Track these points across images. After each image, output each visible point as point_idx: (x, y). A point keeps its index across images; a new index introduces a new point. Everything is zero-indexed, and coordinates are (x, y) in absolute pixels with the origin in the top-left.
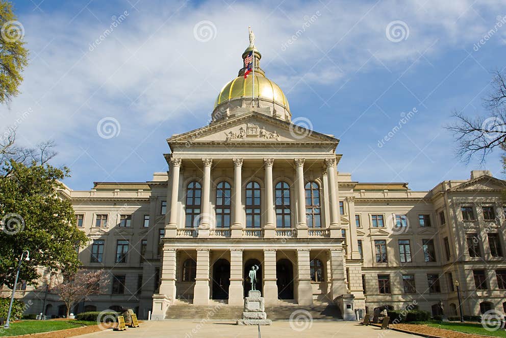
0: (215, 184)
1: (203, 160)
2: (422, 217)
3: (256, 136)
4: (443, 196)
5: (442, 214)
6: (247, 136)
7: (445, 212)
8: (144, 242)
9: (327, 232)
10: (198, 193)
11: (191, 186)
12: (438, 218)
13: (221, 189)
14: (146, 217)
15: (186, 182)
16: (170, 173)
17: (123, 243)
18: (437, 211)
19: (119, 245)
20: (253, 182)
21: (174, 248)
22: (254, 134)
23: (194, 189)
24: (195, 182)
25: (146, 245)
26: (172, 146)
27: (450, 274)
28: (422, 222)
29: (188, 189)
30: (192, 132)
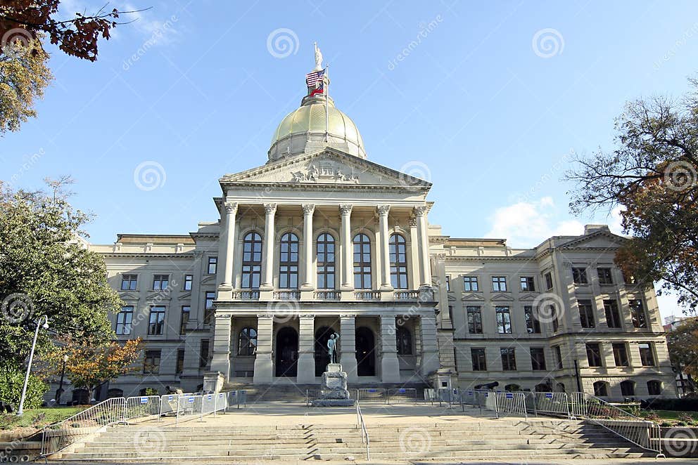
0: (279, 236)
1: (265, 205)
2: (525, 280)
3: (329, 177)
4: (551, 255)
5: (548, 276)
6: (319, 177)
7: (552, 274)
8: (185, 309)
9: (416, 295)
10: (257, 247)
11: (249, 238)
12: (544, 281)
13: (287, 242)
14: (188, 278)
15: (243, 233)
16: (223, 222)
17: (158, 309)
18: (542, 272)
19: (153, 312)
20: (326, 234)
21: (229, 313)
22: (328, 175)
23: (253, 242)
24: (253, 232)
25: (188, 312)
26: (225, 187)
27: (558, 348)
28: (524, 285)
29: (245, 242)
30: (251, 170)
